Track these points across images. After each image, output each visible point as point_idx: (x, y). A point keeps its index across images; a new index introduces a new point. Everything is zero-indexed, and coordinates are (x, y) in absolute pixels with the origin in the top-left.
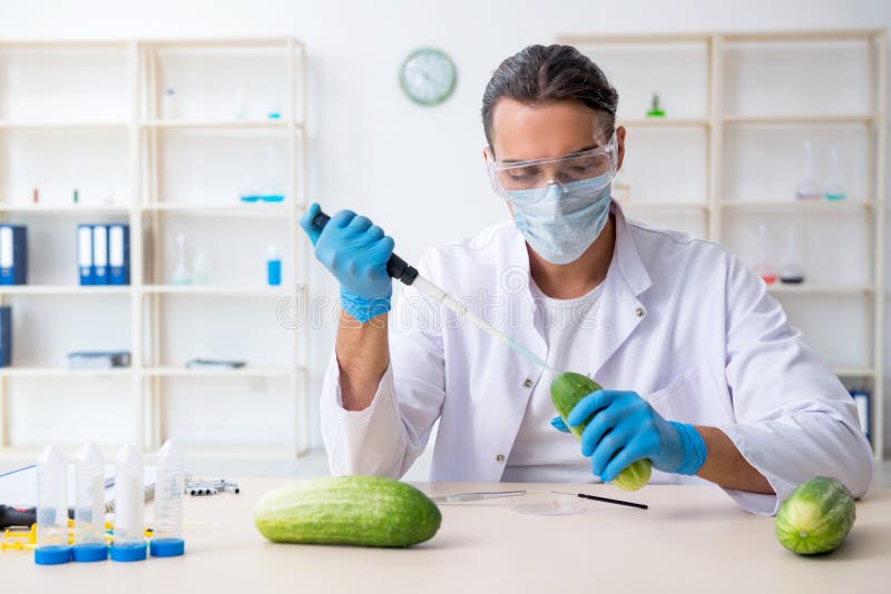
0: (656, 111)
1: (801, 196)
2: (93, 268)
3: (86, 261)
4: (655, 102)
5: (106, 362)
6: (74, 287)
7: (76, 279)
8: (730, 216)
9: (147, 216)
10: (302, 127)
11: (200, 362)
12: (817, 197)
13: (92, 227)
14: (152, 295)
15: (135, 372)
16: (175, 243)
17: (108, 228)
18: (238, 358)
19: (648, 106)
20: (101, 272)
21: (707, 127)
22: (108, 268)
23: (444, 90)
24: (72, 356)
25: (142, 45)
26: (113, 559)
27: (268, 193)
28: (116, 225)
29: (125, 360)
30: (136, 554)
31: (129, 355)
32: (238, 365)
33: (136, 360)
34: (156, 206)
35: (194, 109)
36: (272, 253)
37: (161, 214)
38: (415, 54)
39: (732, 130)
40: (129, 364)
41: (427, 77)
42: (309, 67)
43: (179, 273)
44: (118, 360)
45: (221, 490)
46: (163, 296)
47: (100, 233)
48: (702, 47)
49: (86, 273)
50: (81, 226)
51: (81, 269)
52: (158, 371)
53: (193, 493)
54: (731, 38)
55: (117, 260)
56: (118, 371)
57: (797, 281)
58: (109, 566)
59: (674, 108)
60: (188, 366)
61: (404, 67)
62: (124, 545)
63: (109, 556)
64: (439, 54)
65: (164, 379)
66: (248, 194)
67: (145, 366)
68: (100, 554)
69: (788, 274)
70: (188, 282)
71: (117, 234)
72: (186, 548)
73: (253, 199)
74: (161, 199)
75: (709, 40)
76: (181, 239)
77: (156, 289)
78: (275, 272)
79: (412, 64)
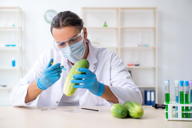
0: (105, 25)
1: (139, 46)
4: (105, 23)
10: (21, 28)
12: (142, 46)
18: (4, 84)
19: (103, 24)
21: (117, 29)
27: (12, 44)
32: (4, 86)
36: (13, 59)
38: (48, 11)
39: (123, 30)
41: (51, 17)
42: (22, 14)
48: (116, 11)
54: (122, 9)
57: (138, 65)
59: (110, 25)
61: (45, 15)
64: (54, 11)
66: (7, 44)
69: (136, 64)
73: (8, 46)
75: (117, 9)
78: (14, 64)
79: (47, 14)
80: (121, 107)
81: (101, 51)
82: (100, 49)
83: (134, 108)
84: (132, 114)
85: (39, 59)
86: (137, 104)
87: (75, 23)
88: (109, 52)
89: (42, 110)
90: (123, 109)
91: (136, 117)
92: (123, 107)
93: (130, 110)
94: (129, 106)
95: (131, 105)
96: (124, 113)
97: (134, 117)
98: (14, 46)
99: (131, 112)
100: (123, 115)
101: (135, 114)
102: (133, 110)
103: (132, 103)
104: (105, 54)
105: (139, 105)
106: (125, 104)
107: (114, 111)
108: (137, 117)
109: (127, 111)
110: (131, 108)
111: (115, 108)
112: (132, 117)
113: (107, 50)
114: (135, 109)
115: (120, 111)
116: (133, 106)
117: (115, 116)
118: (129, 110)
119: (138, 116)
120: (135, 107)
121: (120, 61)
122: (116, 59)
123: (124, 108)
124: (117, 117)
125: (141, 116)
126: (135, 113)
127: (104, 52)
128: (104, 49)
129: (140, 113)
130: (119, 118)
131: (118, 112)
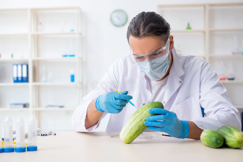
0: (189, 27)
1: (233, 53)
2: (17, 78)
3: (15, 76)
4: (189, 25)
5: (21, 106)
6: (12, 84)
7: (12, 81)
8: (212, 59)
9: (34, 62)
10: (81, 34)
11: (50, 106)
12: (238, 53)
13: (17, 65)
14: (35, 86)
15: (30, 109)
16: (42, 70)
17: (22, 65)
18: (61, 105)
19: (186, 26)
20: (20, 79)
21: (204, 32)
22: (22, 78)
23: (124, 22)
24: (11, 104)
25: (32, 10)
26: (16, 152)
27: (71, 54)
28: (24, 64)
29: (27, 106)
30: (22, 150)
31: (28, 104)
32: (62, 107)
33: (31, 105)
34: (36, 58)
35: (48, 29)
36: (72, 72)
37: (38, 61)
38: (115, 11)
39: (212, 33)
40: (28, 107)
41: (119, 18)
42: (82, 16)
43: (43, 79)
44: (25, 106)
45: (50, 134)
46: (39, 86)
47: (20, 67)
48: (202, 8)
49: (15, 79)
50: (14, 65)
51: (14, 78)
52: (38, 109)
53: (42, 135)
54: (211, 5)
55: (25, 75)
56: (25, 109)
57: (233, 79)
58: (14, 153)
59: (194, 27)
60: (46, 107)
61: (111, 16)
62: (19, 148)
63: (14, 151)
64: (122, 11)
65: (39, 112)
66: (64, 54)
67: (33, 107)
68: (12, 150)
69: (230, 77)
70: (46, 81)
71: (25, 67)
72: (38, 148)
73: (66, 56)
74: (38, 56)
75: (204, 6)
76: (44, 68)
77: (37, 84)
78: (73, 78)
79: (114, 14)
80: (215, 133)
81: (188, 60)
82: (187, 57)
83: (233, 135)
84: (230, 142)
85: (108, 72)
86: (236, 130)
87: (159, 32)
88: (198, 61)
89: (112, 137)
90: (217, 136)
91: (235, 146)
92: (218, 133)
93: (228, 137)
94: (225, 132)
95: (228, 131)
96: (219, 142)
97: (232, 147)
98: (73, 56)
99: (229, 140)
100: (218, 144)
101: (235, 143)
102: (231, 138)
103: (230, 129)
104: (193, 64)
105: (238, 131)
106: (220, 130)
107: (205, 139)
108: (237, 147)
109: (223, 139)
110: (229, 134)
111: (207, 134)
112: (230, 146)
113: (196, 58)
114: (234, 137)
115: (214, 139)
116: (230, 132)
117: (207, 146)
118: (225, 137)
119: (238, 145)
120: (234, 133)
121: (213, 73)
122: (209, 70)
123: (219, 135)
124: (209, 147)
125: (242, 145)
126: (234, 141)
127: (192, 61)
128: (192, 57)
129: (240, 142)
130: (212, 147)
131: (211, 140)
